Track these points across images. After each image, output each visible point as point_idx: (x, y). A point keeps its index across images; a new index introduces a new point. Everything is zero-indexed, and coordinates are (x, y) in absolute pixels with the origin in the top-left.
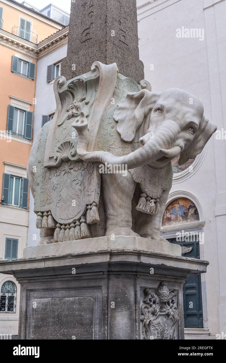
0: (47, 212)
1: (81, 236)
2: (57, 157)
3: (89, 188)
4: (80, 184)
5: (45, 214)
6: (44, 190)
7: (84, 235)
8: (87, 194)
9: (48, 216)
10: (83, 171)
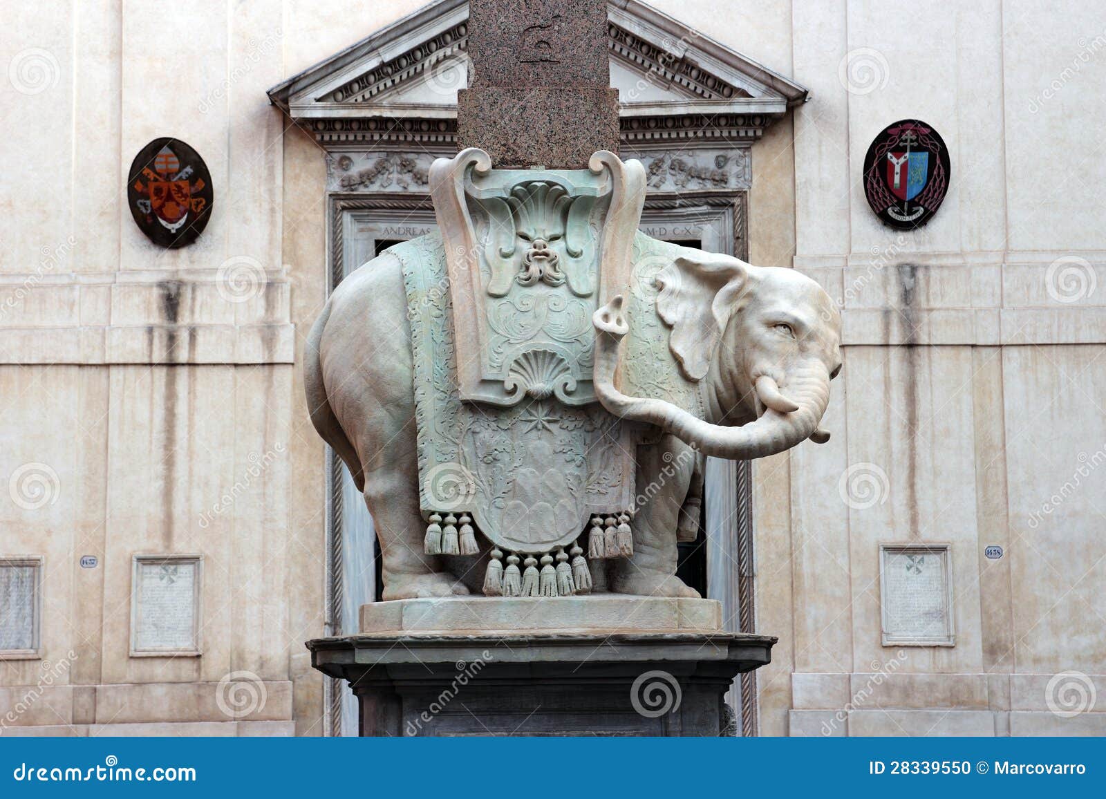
0: (458, 516)
1: (578, 588)
2: (515, 385)
3: (602, 477)
4: (578, 462)
5: (451, 519)
6: (446, 456)
7: (584, 586)
8: (596, 491)
9: (458, 526)
10: (588, 432)
